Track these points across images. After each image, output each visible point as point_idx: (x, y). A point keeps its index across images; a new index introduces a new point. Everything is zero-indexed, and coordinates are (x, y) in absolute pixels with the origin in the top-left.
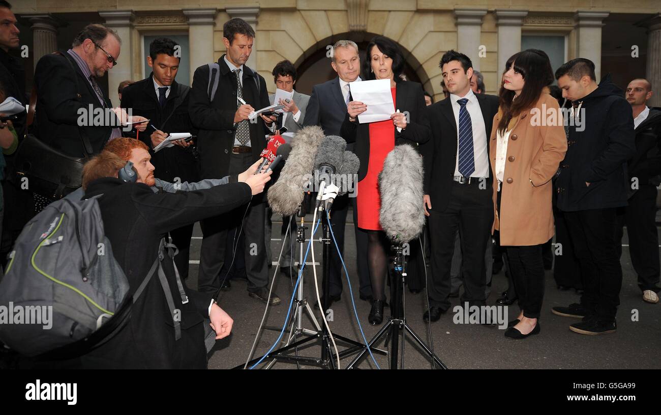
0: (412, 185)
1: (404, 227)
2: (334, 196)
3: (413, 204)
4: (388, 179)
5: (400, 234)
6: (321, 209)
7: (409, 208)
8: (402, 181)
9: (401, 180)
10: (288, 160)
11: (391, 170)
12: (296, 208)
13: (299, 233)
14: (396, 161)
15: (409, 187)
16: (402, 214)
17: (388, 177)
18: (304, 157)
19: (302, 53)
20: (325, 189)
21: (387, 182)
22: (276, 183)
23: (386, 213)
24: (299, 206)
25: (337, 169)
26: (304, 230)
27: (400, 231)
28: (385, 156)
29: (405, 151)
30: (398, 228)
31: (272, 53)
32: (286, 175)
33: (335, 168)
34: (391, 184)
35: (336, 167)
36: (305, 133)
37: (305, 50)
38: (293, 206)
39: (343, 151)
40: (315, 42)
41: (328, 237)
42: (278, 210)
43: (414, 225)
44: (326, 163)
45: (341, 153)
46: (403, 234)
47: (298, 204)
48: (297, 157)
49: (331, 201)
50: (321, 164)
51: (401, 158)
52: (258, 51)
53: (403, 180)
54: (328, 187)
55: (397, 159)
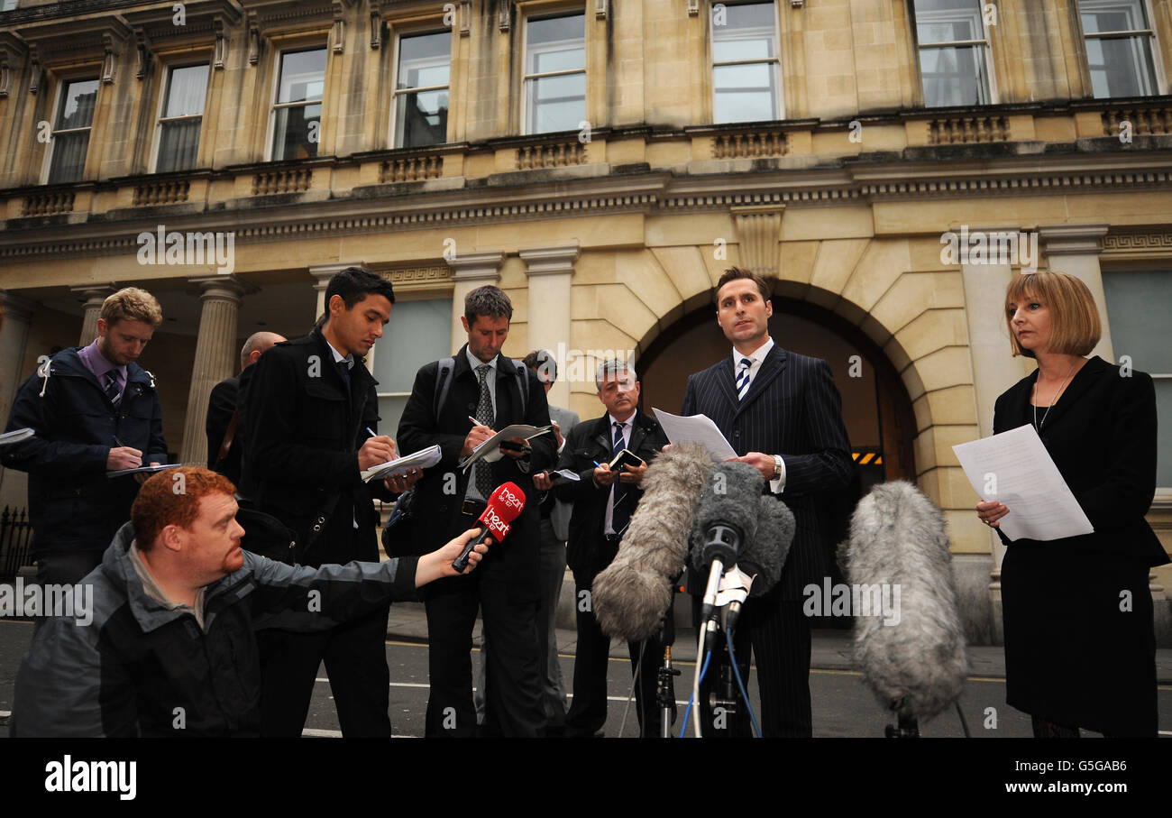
0: (927, 575)
1: (919, 681)
2: (742, 596)
3: (937, 621)
4: (866, 559)
5: (911, 696)
6: (711, 626)
7: (927, 630)
8: (901, 564)
9: (899, 561)
10: (636, 515)
11: (870, 540)
12: (655, 623)
13: (660, 683)
14: (882, 518)
15: (922, 580)
16: (910, 646)
17: (865, 554)
18: (671, 510)
19: (655, 321)
20: (722, 580)
21: (864, 566)
22: (610, 566)
23: (870, 640)
24: (662, 620)
25: (747, 534)
26: (671, 678)
27: (910, 687)
28: (853, 506)
29: (898, 497)
30: (906, 680)
31: (600, 323)
32: (633, 549)
33: (743, 533)
34: (875, 570)
35: (745, 530)
36: (671, 459)
37: (660, 316)
38: (648, 618)
39: (759, 497)
40: (680, 302)
41: (730, 695)
42: (614, 626)
43: (945, 674)
44: (721, 520)
45: (755, 498)
46: (920, 697)
47: (659, 613)
48: (656, 509)
49: (736, 608)
50: (712, 521)
51: (892, 510)
52: (573, 320)
53: (904, 563)
54: (727, 574)
55: (882, 513)
